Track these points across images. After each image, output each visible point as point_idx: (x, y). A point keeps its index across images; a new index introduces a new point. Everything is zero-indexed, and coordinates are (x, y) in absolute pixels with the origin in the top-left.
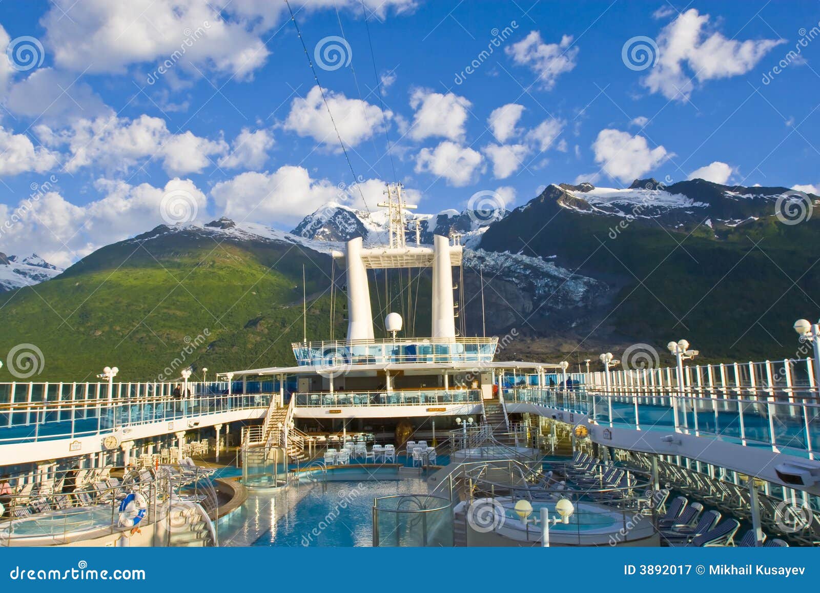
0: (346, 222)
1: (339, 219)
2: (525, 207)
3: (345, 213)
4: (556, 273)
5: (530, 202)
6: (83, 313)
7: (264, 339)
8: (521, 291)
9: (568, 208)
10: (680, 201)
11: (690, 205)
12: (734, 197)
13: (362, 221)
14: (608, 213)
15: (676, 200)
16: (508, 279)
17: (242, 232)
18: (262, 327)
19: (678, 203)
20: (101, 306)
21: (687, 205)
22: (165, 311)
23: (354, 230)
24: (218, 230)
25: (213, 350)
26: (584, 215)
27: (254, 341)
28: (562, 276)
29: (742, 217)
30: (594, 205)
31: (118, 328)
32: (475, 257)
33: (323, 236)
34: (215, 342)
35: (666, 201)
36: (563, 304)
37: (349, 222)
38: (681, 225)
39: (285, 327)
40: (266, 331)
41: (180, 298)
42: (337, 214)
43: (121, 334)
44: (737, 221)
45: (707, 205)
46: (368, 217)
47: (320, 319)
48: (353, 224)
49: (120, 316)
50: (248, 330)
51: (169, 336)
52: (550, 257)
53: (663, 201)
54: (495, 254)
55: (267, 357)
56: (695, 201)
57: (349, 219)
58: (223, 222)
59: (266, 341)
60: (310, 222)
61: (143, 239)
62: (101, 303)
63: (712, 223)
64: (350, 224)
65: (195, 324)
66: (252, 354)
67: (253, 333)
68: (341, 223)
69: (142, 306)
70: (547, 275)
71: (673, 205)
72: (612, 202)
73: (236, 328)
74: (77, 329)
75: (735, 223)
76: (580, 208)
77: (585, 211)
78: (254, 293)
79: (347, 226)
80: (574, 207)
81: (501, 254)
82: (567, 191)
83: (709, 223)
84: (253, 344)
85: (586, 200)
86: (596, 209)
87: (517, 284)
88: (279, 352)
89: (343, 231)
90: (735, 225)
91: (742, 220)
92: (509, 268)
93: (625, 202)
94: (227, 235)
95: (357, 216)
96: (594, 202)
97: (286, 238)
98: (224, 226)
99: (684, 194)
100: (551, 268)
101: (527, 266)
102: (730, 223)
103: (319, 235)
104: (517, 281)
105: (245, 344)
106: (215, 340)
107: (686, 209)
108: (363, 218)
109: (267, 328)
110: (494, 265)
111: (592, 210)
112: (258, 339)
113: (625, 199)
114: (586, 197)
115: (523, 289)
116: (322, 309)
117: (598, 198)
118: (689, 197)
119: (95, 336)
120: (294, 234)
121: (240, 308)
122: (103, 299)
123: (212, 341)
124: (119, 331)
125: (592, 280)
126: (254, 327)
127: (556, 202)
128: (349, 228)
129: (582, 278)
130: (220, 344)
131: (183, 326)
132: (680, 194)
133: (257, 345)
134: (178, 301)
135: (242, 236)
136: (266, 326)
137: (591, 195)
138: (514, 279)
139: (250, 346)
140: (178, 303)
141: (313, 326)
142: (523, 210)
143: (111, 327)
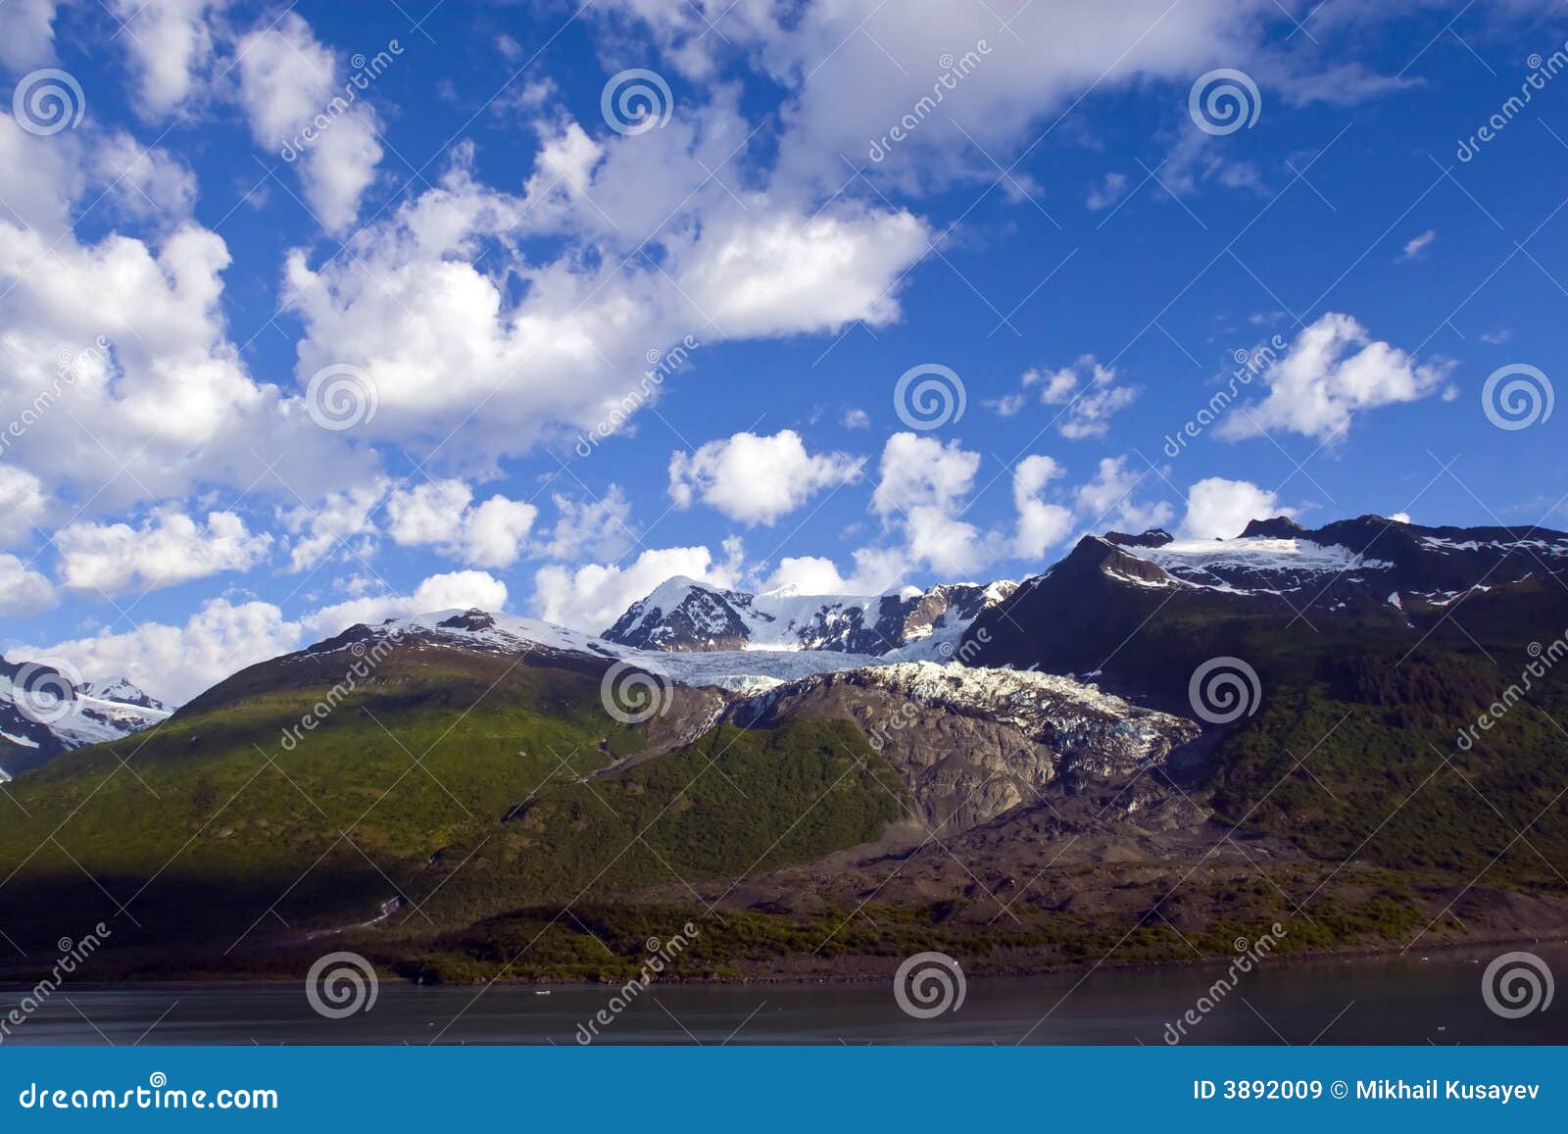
0: (707, 614)
1: (695, 608)
2: (1041, 578)
3: (706, 596)
4: (1101, 707)
5: (1050, 569)
6: (200, 795)
7: (538, 843)
8: (1030, 743)
9: (1121, 578)
10: (1337, 559)
11: (1357, 567)
12: (1441, 548)
13: (738, 610)
14: (1197, 586)
15: (1329, 558)
16: (1004, 720)
17: (508, 637)
18: (534, 821)
19: (1334, 563)
20: (234, 780)
21: (1352, 566)
22: (354, 789)
23: (722, 629)
24: (462, 632)
25: (441, 864)
26: (1152, 591)
27: (517, 847)
28: (1112, 712)
29: (1459, 587)
30: (1173, 571)
31: (263, 823)
32: (942, 677)
33: (664, 641)
34: (443, 849)
35: (1311, 560)
36: (1113, 766)
37: (713, 614)
38: (1342, 605)
39: (576, 819)
40: (542, 828)
41: (383, 766)
42: (689, 599)
43: (268, 834)
44: (1449, 594)
45: (1390, 564)
46: (749, 604)
47: (644, 804)
48: (719, 617)
49: (270, 800)
50: (507, 827)
51: (358, 838)
52: (1091, 674)
53: (1304, 560)
54: (983, 671)
55: (540, 879)
56: (1366, 558)
57: (712, 608)
58: (472, 618)
59: (540, 848)
60: (640, 615)
61: (321, 651)
62: (234, 774)
63: (1401, 599)
64: (714, 618)
65: (409, 816)
66: (513, 873)
67: (516, 832)
68: (698, 615)
69: (312, 781)
70: (1082, 709)
71: (1325, 567)
72: (1207, 565)
73: (486, 822)
74: (188, 825)
75: (1448, 598)
76: (1145, 578)
77: (1154, 584)
78: (523, 754)
79: (708, 620)
80: (1133, 577)
81: (993, 671)
82: (1121, 546)
83: (1394, 599)
84: (516, 854)
85: (1156, 562)
86: (1176, 580)
87: (1023, 729)
88: (565, 868)
89: (701, 632)
90: (1445, 603)
91: (1459, 592)
92: (1008, 698)
93: (1232, 564)
94: (477, 642)
95: (729, 602)
96: (1171, 566)
97: (591, 646)
98: (473, 626)
99: (1344, 544)
100: (1090, 695)
101: (1043, 694)
102: (1436, 598)
103: (657, 639)
104: (1023, 723)
105: (500, 853)
106: (444, 845)
107: (1350, 573)
108: (739, 605)
109: (544, 822)
110: (978, 693)
111: (1167, 580)
112: (526, 843)
113: (1231, 558)
114: (1156, 556)
115: (1035, 739)
116: (648, 784)
117: (1180, 559)
118: (1356, 551)
119: (220, 839)
120: (608, 639)
121: (494, 783)
122: (239, 767)
123: (438, 848)
124: (265, 829)
125: (1168, 718)
126: (518, 820)
127: (1099, 569)
128: (713, 624)
129: (1149, 714)
130: (453, 852)
131: (384, 818)
132: (1337, 545)
133: (522, 855)
134: (378, 770)
135: (506, 644)
136: (541, 818)
137: (1167, 552)
138: (1017, 720)
139: (509, 857)
140: (379, 774)
141: (632, 817)
142: (1037, 584)
143: (251, 821)
